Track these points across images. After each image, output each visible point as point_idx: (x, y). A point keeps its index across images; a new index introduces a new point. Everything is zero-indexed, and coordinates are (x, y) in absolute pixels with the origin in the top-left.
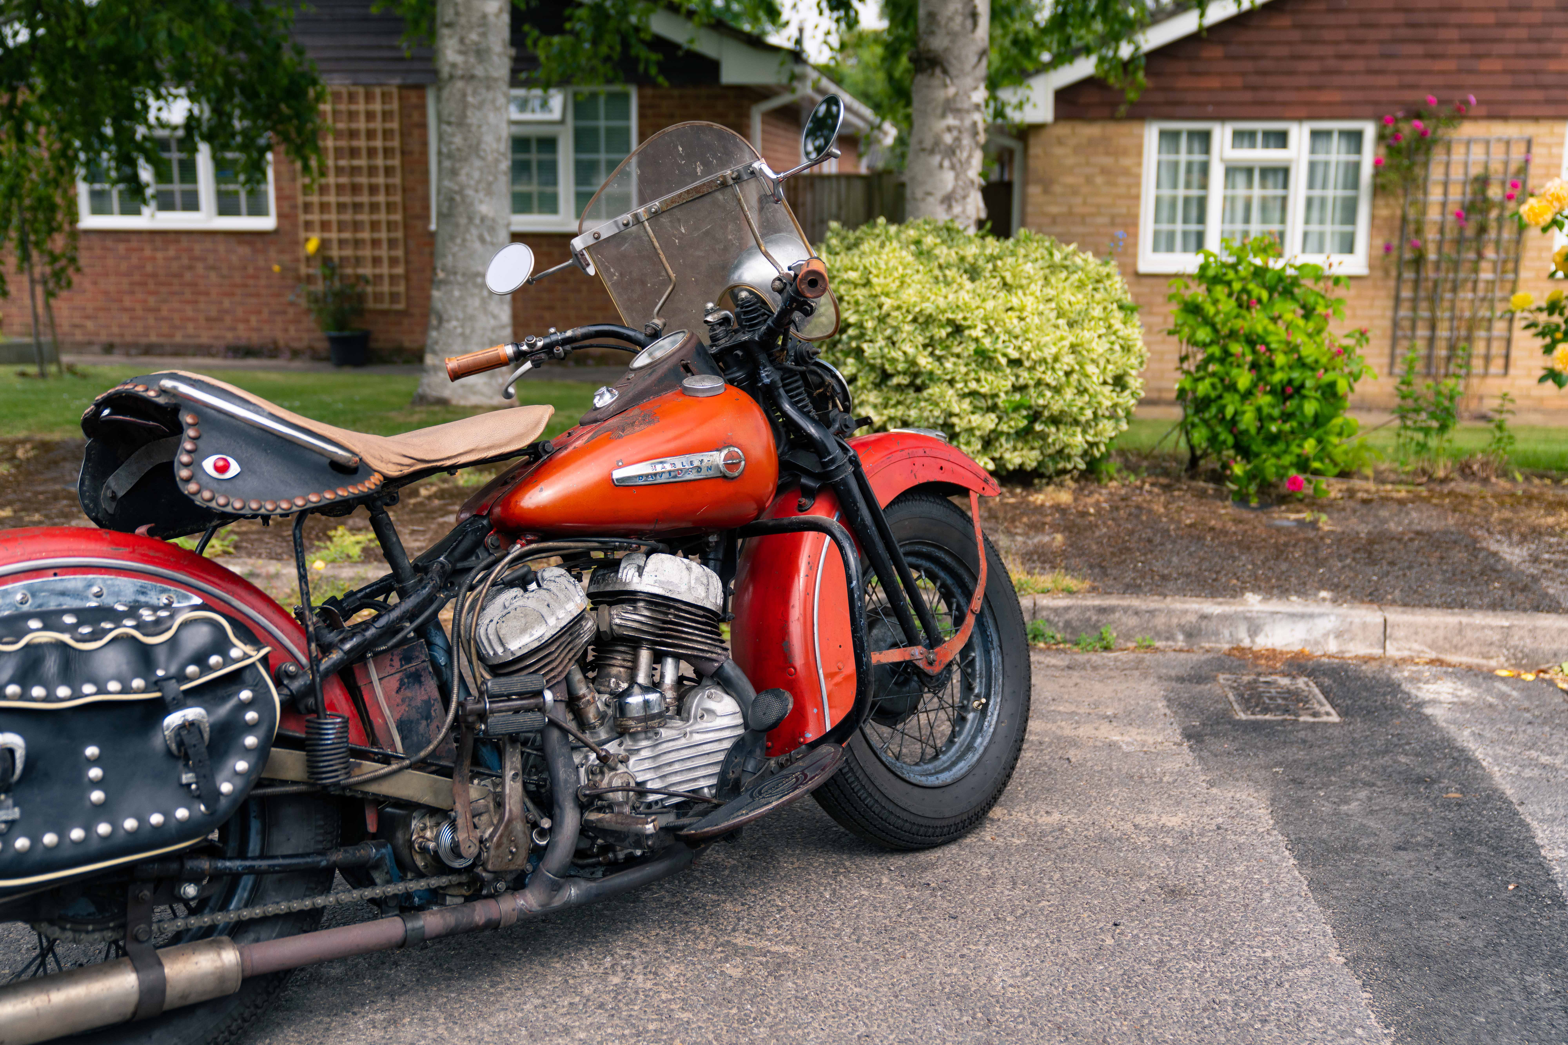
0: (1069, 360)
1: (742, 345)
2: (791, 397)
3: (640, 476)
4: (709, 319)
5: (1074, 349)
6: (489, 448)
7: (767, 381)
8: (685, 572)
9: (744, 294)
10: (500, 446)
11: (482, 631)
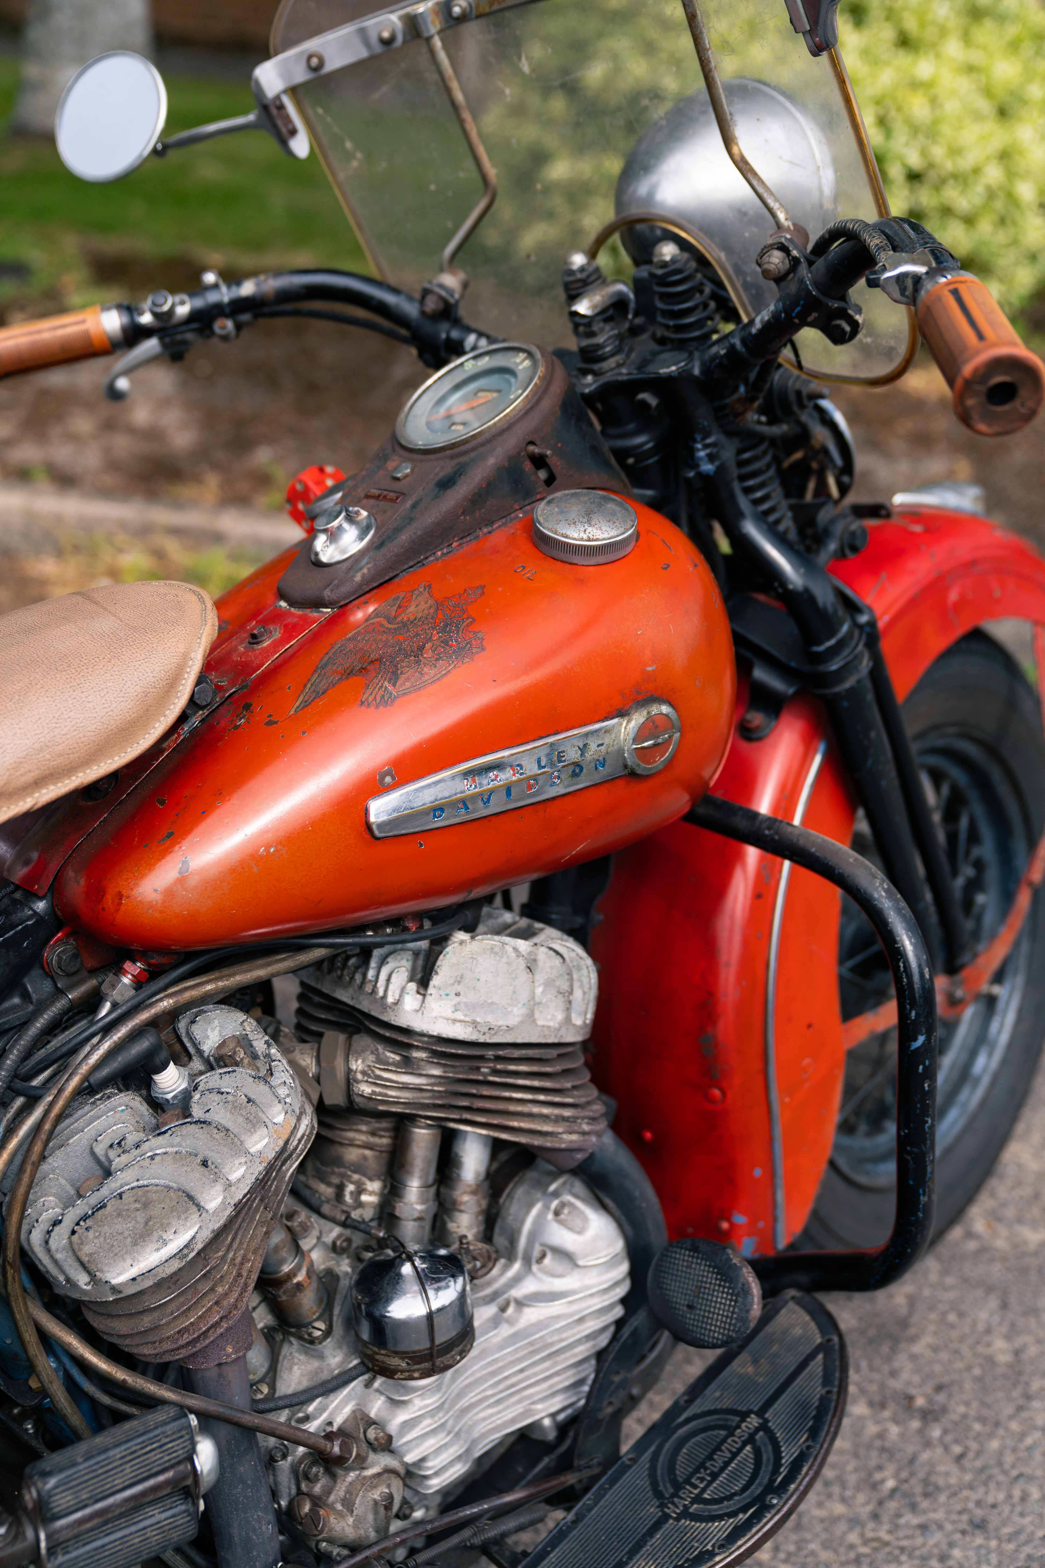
0: (994, 174)
1: (659, 385)
2: (756, 502)
3: (437, 809)
4: (583, 307)
5: (1005, 156)
6: (38, 783)
7: (708, 467)
8: (523, 976)
9: (668, 251)
10: (70, 770)
11: (36, 1237)
